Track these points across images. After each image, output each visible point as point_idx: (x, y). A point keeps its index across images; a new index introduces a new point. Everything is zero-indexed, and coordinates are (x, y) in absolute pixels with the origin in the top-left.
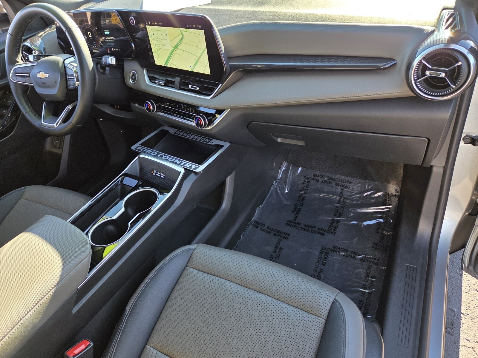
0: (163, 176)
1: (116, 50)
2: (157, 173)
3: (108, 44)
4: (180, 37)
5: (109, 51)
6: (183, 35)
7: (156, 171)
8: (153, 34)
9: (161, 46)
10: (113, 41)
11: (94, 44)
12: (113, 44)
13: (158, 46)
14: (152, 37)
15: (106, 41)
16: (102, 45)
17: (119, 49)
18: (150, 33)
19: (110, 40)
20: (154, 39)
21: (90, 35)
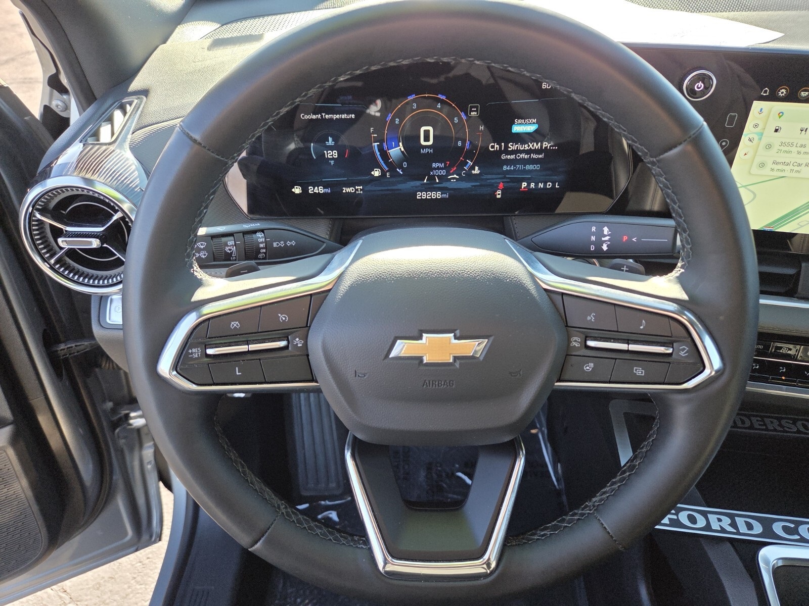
1: (541, 185)
3: (506, 168)
5: (499, 192)
8: (776, 131)
9: (796, 168)
10: (540, 156)
11: (435, 169)
12: (537, 167)
13: (772, 170)
14: (760, 139)
15: (503, 157)
16: (473, 172)
17: (554, 183)
18: (760, 127)
19: (529, 152)
20: (769, 146)
21: (427, 139)
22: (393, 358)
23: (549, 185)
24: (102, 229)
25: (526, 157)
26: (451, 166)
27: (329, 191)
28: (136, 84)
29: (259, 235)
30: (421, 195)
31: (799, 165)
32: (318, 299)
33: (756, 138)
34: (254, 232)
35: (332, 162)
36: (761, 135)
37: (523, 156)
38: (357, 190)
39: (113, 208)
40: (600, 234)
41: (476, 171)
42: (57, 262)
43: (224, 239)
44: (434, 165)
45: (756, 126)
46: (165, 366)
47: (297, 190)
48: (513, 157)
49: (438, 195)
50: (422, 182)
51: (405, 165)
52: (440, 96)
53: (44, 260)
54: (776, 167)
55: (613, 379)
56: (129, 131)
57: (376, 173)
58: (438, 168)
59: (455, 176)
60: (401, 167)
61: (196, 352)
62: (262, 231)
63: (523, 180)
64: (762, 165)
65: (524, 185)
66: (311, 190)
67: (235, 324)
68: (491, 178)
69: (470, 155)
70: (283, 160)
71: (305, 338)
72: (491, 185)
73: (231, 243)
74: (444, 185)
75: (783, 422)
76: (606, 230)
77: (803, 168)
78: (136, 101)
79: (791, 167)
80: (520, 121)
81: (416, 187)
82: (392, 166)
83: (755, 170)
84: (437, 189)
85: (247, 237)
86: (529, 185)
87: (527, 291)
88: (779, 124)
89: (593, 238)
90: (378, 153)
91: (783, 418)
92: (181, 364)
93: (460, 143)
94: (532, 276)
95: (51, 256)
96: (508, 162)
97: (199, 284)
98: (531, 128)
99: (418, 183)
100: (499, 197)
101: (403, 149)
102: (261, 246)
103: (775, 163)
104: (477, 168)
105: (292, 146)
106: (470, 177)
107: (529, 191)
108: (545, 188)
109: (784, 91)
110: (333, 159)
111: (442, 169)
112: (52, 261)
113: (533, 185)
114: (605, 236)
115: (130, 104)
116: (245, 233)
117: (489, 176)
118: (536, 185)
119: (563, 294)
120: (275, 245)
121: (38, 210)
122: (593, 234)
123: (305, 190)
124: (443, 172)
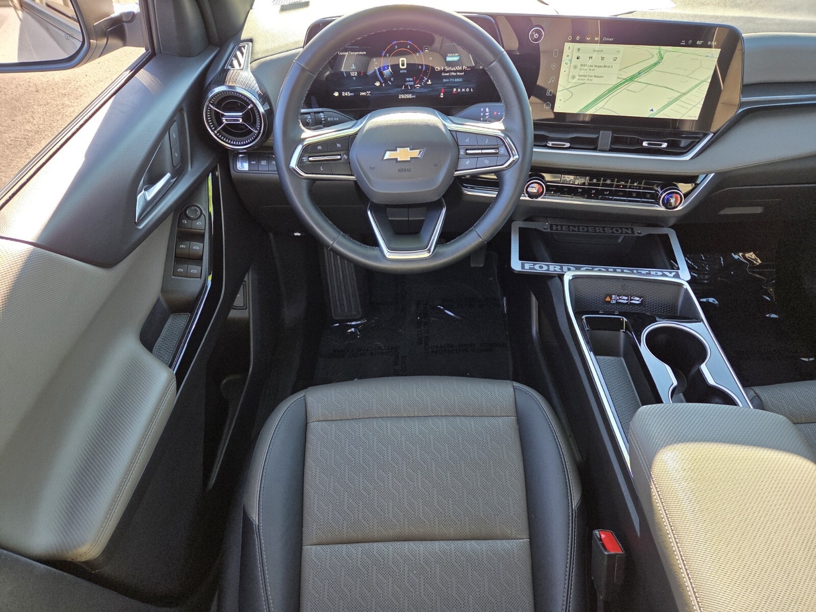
0: (638, 301)
1: (463, 90)
2: (620, 299)
3: (444, 80)
4: (655, 60)
5: (442, 94)
6: (662, 58)
7: (618, 296)
8: (578, 58)
9: (590, 78)
10: (462, 74)
11: (408, 81)
12: (461, 80)
13: (579, 79)
14: (571, 63)
15: (443, 74)
16: (428, 83)
17: (470, 89)
18: (570, 57)
19: (456, 71)
20: (575, 67)
21: (403, 65)
22: (386, 160)
23: (468, 90)
24: (241, 114)
25: (455, 74)
26: (416, 80)
27: (352, 94)
28: (244, 36)
29: (321, 114)
30: (402, 96)
31: (591, 76)
32: (352, 138)
33: (569, 62)
34: (319, 112)
35: (354, 78)
36: (571, 61)
37: (453, 74)
38: (367, 94)
39: (245, 102)
40: (485, 112)
41: (429, 82)
42: (218, 132)
43: (306, 116)
44: (407, 79)
45: (568, 56)
46: (293, 163)
47: (336, 94)
48: (448, 74)
49: (410, 96)
50: (401, 89)
51: (392, 79)
52: (409, 42)
53: (212, 131)
54: (581, 78)
55: (477, 167)
56: (248, 62)
57: (378, 84)
58: (410, 81)
59: (418, 85)
60: (390, 81)
61: (305, 159)
62: (323, 112)
63: (454, 87)
64: (574, 77)
65: (455, 90)
66: (343, 94)
67: (319, 147)
68: (438, 87)
69: (425, 74)
70: (324, 79)
71: (348, 155)
72: (438, 90)
73: (310, 117)
74: (413, 90)
75: (605, 229)
76: (487, 109)
77: (593, 78)
78: (246, 46)
79: (587, 78)
80: (450, 55)
81: (399, 91)
82: (385, 81)
83: (570, 80)
84: (409, 93)
85: (316, 115)
86: (457, 90)
87: (440, 129)
88: (579, 55)
89: (482, 114)
90: (378, 73)
91: (605, 227)
92: (300, 163)
93: (420, 67)
94: (445, 125)
95: (215, 129)
96: (446, 77)
97: (303, 131)
98: (456, 59)
99: (399, 89)
100: (442, 97)
101: (391, 71)
102: (323, 119)
103: (580, 76)
104: (429, 81)
105: (328, 73)
106: (426, 86)
107: (457, 93)
108: (466, 91)
109: (578, 37)
110: (355, 76)
111: (411, 81)
112: (216, 132)
113: (459, 90)
114: (487, 112)
115: (244, 47)
116: (315, 113)
117: (436, 85)
118: (461, 90)
119: (456, 131)
120: (329, 119)
121: (211, 104)
122: (482, 112)
123: (340, 94)
124: (412, 83)
